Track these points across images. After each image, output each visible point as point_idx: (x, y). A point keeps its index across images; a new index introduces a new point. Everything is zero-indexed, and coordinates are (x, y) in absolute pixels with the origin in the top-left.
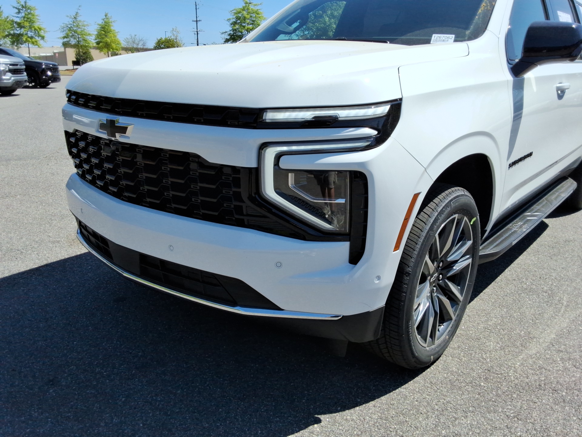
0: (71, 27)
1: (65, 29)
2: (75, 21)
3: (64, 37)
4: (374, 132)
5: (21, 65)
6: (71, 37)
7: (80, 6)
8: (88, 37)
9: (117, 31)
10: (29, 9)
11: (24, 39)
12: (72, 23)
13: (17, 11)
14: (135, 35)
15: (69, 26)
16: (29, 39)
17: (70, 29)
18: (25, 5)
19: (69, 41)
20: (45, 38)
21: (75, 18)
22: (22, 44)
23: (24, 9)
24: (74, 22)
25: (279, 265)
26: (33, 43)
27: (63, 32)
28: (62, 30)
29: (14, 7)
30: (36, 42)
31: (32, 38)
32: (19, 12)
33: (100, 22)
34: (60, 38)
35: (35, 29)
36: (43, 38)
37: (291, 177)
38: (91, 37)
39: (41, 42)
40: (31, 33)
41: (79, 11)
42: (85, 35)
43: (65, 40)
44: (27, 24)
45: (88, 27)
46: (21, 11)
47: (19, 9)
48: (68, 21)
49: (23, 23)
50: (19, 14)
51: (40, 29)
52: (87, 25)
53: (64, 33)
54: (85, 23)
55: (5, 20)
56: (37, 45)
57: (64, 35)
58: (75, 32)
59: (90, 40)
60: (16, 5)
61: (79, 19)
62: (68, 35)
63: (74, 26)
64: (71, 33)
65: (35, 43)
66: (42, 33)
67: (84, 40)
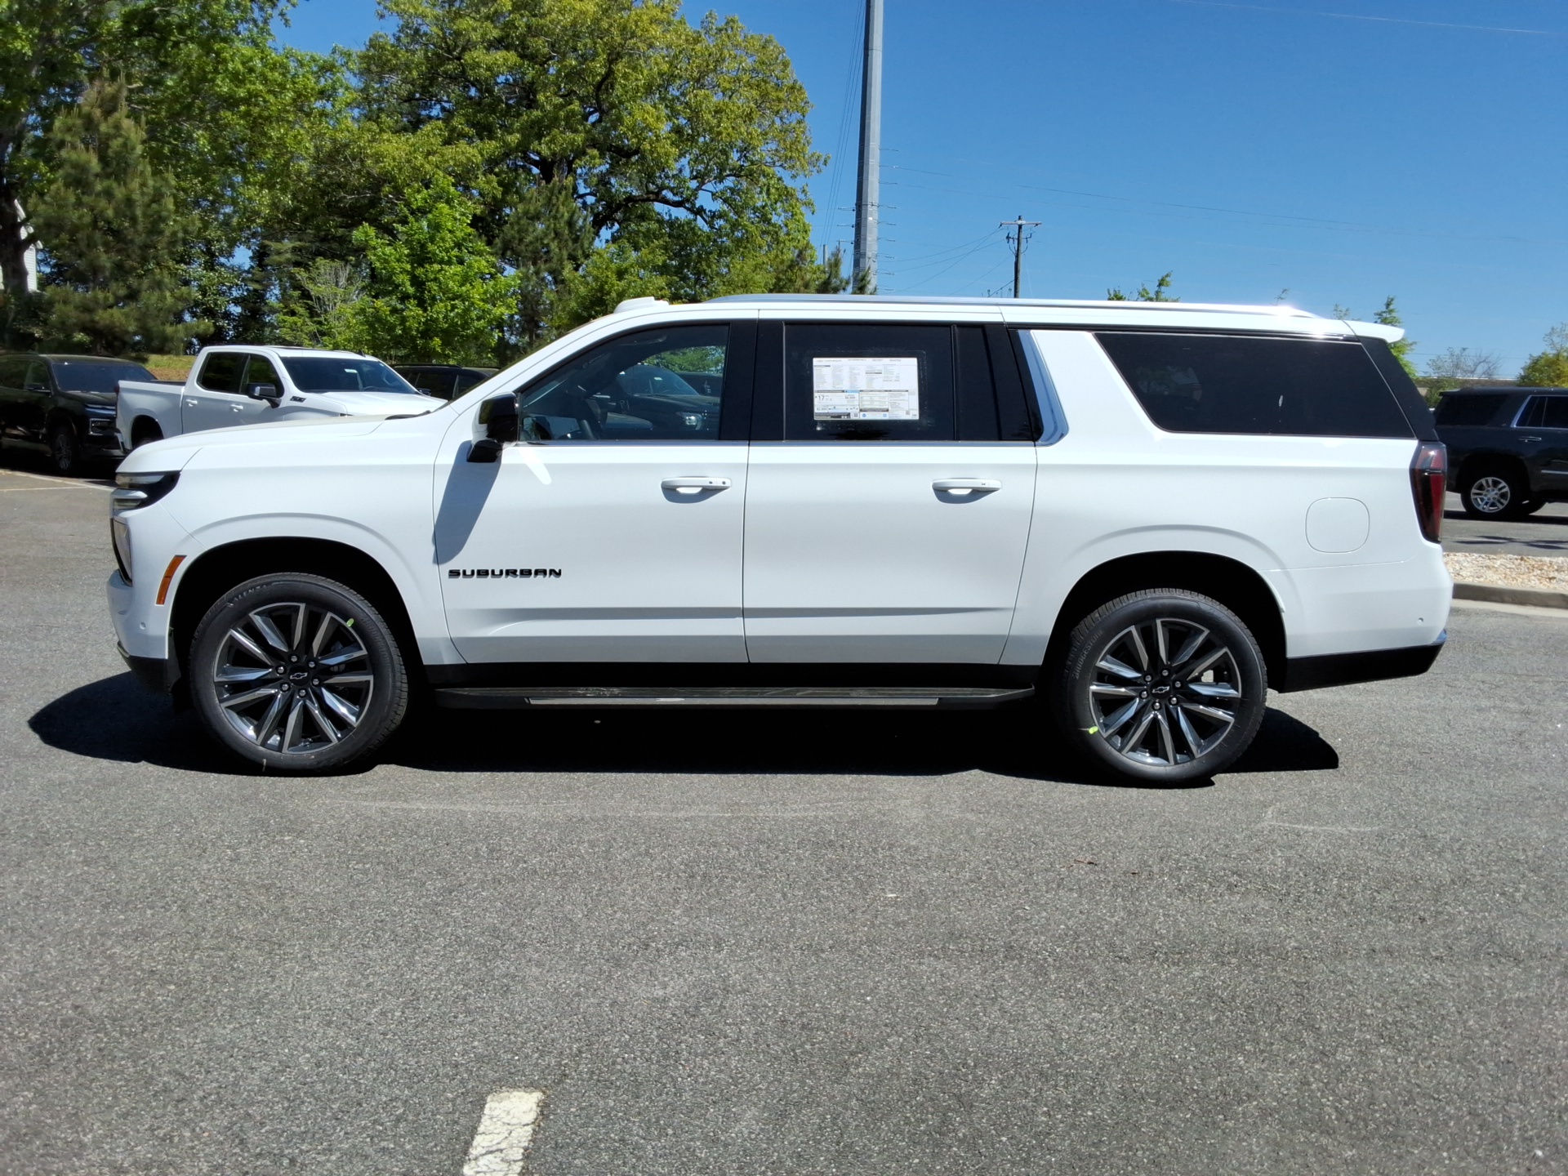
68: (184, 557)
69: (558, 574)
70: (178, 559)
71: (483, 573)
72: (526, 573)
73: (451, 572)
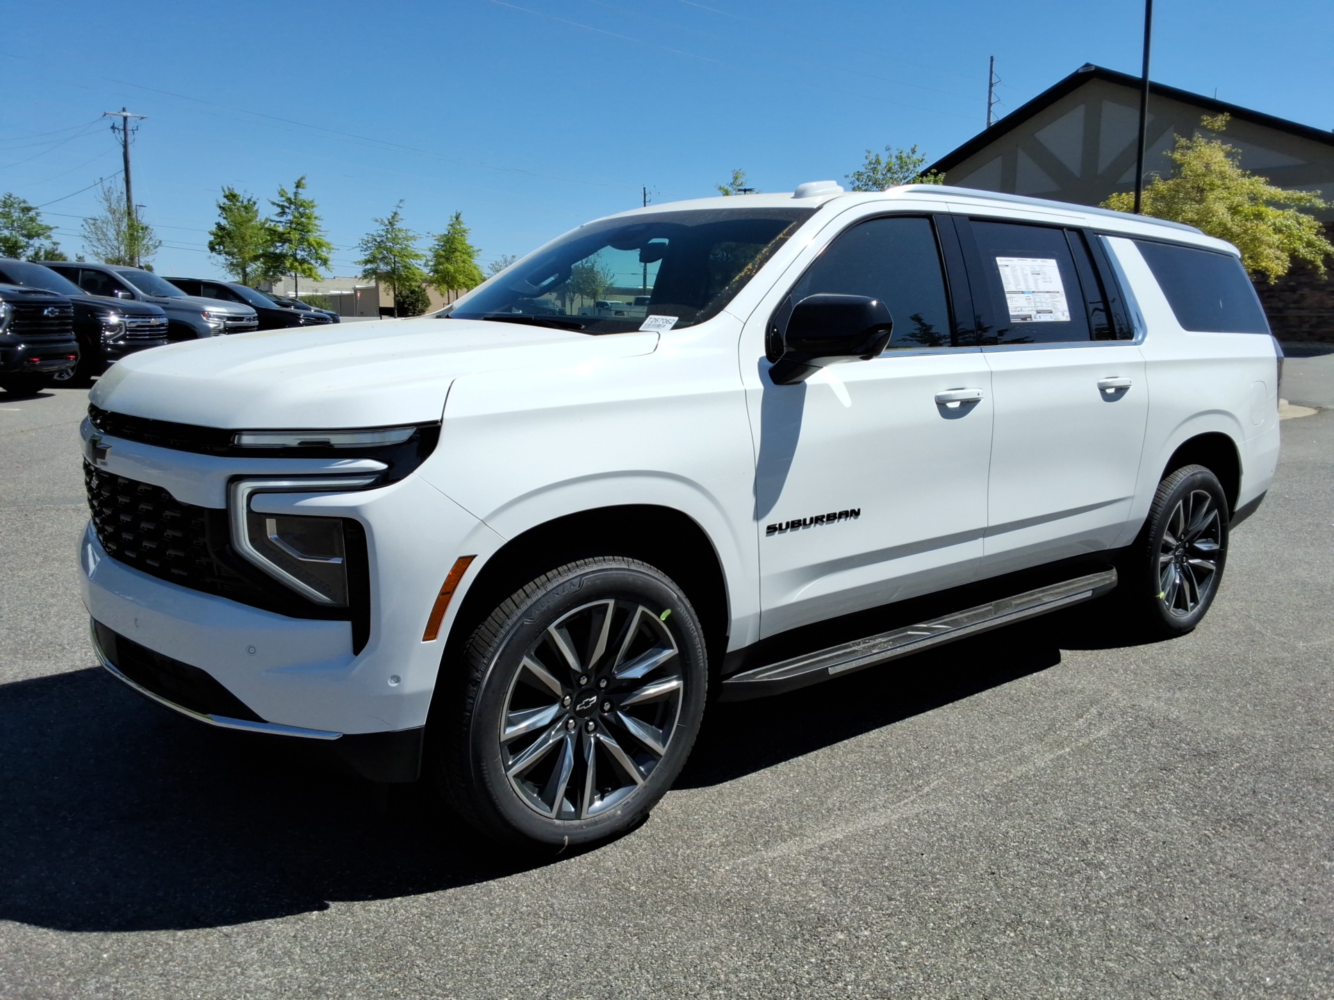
0: (382, 241)
1: (369, 245)
2: (390, 230)
3: (367, 262)
4: (381, 466)
5: (249, 320)
6: (382, 260)
7: (401, 201)
8: (414, 262)
9: (476, 248)
10: (302, 205)
11: (288, 265)
12: (384, 234)
13: (279, 210)
14: (514, 257)
15: (378, 240)
16: (296, 264)
17: (380, 246)
18: (295, 199)
19: (376, 268)
20: (329, 263)
21: (390, 223)
22: (283, 274)
23: (293, 207)
24: (387, 232)
25: (252, 650)
26: (304, 271)
27: (366, 250)
28: (365, 247)
29: (274, 203)
30: (310, 269)
31: (303, 261)
32: (283, 213)
33: (443, 230)
34: (359, 263)
35: (310, 245)
36: (325, 262)
37: (271, 525)
38: (419, 262)
39: (321, 271)
40: (303, 253)
41: (399, 211)
42: (407, 256)
43: (369, 266)
44: (295, 236)
45: (413, 242)
46: (287, 210)
47: (282, 207)
48: (377, 230)
49: (289, 233)
50: (282, 216)
51: (320, 245)
52: (414, 238)
53: (367, 253)
54: (411, 234)
55: (260, 227)
56: (310, 276)
57: (366, 258)
58: (390, 250)
59: (418, 266)
60: (278, 200)
61: (398, 225)
62: (374, 257)
63: (387, 238)
64: (381, 253)
65: (309, 274)
66: (324, 253)
67: (405, 267)
68: (473, 557)
69: (855, 513)
70: (465, 562)
71: (794, 525)
72: (831, 517)
73: (769, 528)
